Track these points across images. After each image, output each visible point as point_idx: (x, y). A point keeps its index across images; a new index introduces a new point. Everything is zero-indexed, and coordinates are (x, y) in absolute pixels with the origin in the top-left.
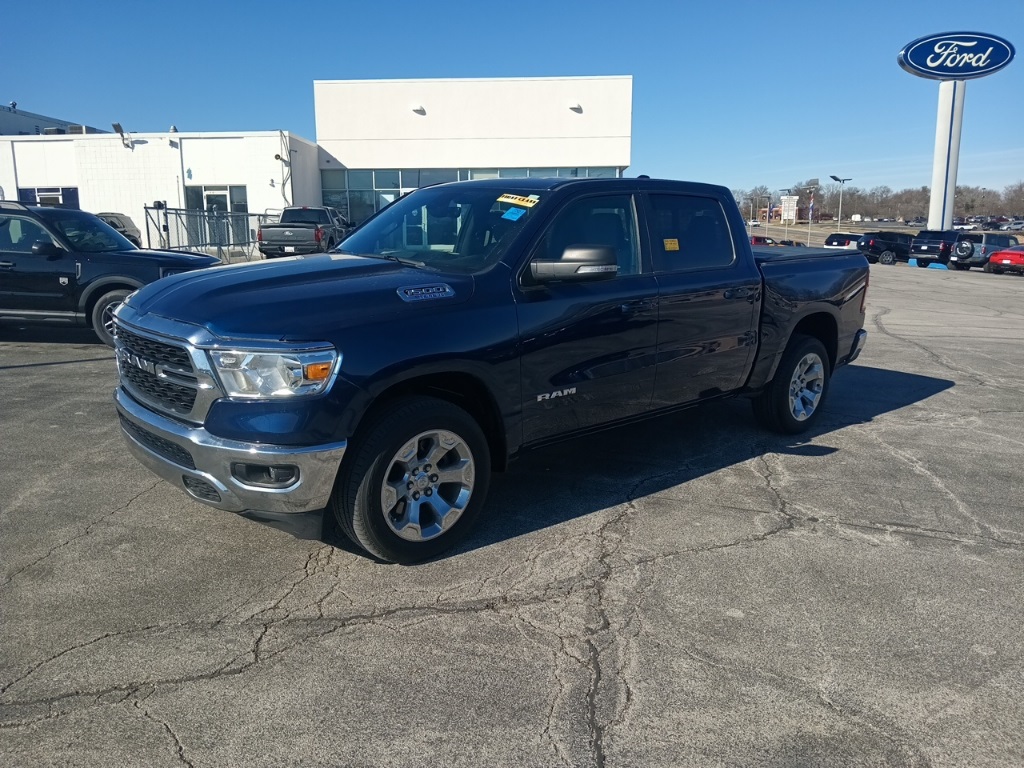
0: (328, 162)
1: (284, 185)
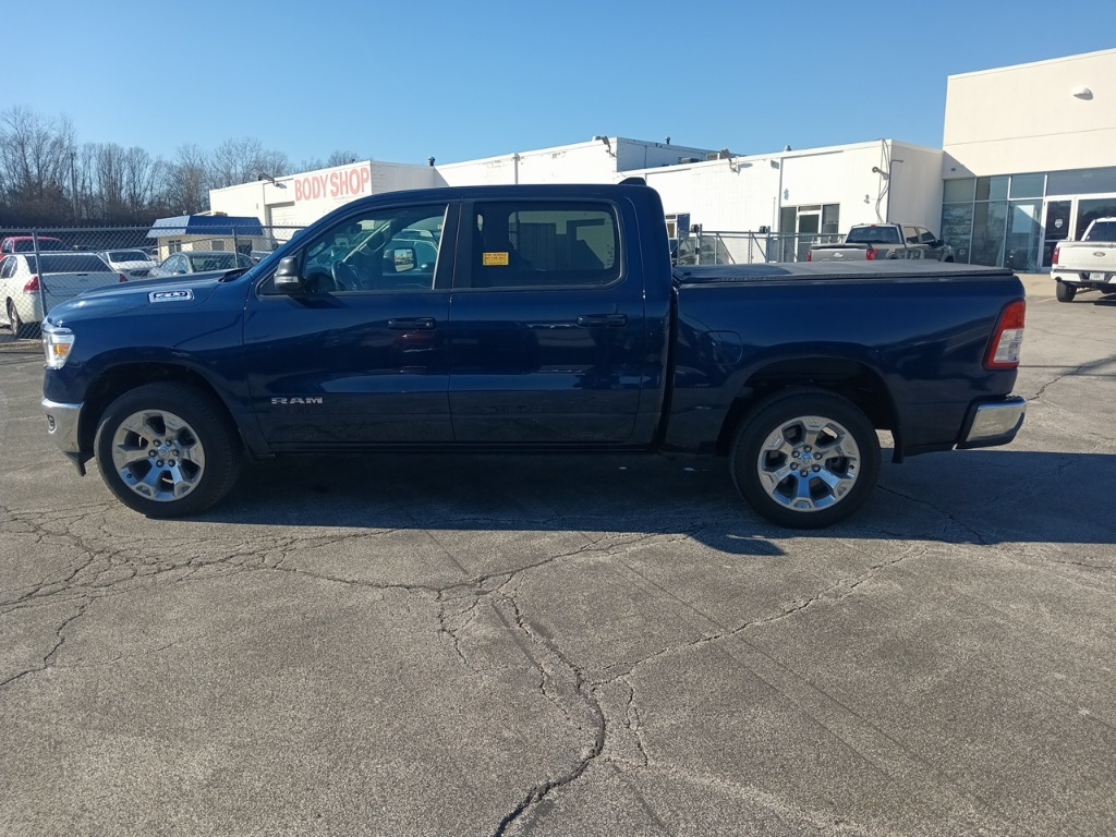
0: (953, 170)
1: (879, 200)
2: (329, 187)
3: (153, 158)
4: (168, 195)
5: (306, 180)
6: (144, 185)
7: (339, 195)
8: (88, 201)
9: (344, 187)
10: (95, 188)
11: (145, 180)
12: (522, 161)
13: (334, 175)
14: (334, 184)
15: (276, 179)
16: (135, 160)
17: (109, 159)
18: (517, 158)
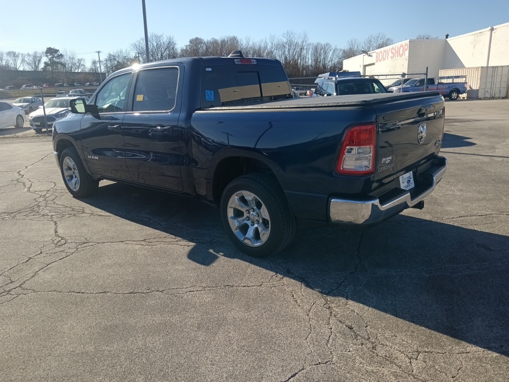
2: (390, 55)
3: (333, 47)
4: (338, 63)
5: (381, 52)
6: (329, 59)
7: (394, 58)
8: (306, 68)
9: (396, 54)
10: (310, 62)
11: (329, 57)
12: (495, 31)
13: (393, 48)
14: (392, 53)
15: (368, 53)
16: (325, 49)
17: (316, 50)
18: (492, 30)
